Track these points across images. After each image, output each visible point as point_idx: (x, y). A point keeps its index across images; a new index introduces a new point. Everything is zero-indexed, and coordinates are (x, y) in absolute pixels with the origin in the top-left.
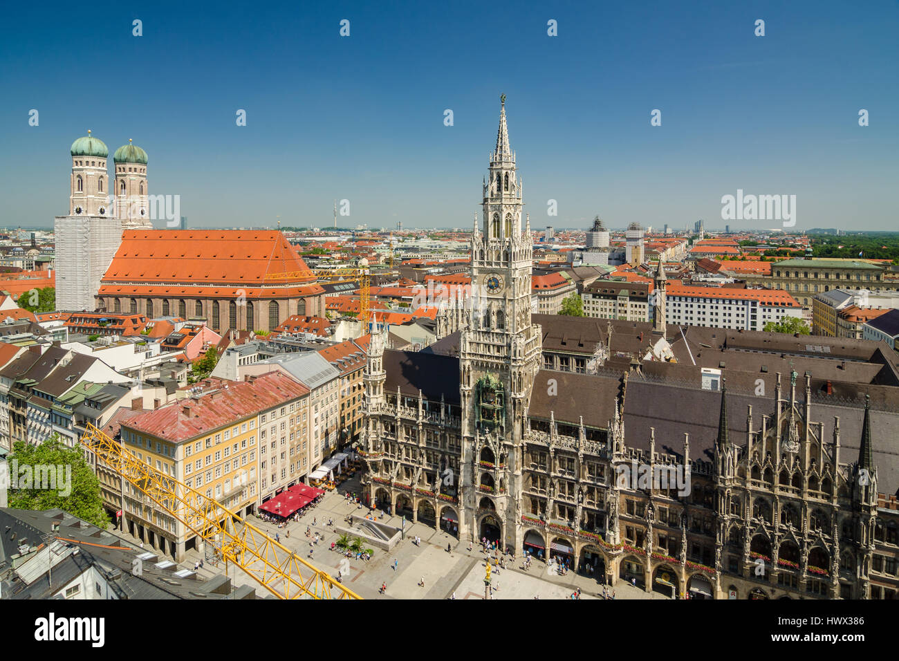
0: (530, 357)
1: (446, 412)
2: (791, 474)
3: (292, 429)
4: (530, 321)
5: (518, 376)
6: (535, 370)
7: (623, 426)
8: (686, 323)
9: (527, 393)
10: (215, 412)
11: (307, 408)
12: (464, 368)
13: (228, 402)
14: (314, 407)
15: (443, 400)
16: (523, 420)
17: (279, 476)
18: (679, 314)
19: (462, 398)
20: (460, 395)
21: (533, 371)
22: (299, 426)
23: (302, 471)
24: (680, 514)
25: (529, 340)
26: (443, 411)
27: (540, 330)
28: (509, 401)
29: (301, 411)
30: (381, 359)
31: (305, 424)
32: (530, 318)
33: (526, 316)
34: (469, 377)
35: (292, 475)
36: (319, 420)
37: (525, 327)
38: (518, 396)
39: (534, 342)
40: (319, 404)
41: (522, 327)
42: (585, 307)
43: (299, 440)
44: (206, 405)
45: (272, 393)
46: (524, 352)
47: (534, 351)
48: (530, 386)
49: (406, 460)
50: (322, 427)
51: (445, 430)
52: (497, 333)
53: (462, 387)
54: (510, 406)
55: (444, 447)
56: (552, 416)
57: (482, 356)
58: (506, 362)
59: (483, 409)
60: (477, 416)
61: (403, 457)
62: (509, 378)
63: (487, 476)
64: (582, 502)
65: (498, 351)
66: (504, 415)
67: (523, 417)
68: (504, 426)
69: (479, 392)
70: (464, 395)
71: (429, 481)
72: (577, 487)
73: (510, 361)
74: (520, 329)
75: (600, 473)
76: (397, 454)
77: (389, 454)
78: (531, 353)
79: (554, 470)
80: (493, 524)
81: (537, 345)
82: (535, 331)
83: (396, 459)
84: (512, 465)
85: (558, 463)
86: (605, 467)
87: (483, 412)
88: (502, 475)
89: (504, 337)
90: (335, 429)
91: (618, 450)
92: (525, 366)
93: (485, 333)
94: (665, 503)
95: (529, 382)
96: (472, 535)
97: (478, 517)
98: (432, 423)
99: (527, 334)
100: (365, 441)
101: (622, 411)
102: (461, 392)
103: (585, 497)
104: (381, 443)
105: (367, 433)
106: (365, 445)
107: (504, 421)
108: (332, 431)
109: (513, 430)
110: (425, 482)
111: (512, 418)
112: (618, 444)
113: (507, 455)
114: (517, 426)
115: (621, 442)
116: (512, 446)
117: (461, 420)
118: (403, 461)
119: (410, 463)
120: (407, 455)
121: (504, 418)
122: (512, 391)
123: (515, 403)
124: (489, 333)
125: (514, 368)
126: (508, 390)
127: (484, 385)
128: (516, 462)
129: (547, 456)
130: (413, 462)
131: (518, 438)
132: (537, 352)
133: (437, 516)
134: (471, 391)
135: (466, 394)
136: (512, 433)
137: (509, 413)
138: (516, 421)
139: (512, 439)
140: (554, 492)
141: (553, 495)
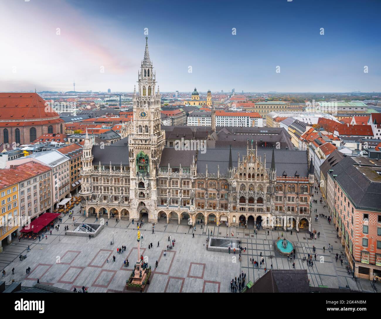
0: (160, 143)
1: (123, 169)
2: (252, 174)
3: (41, 188)
5: (154, 151)
6: (162, 148)
7: (196, 166)
9: (159, 157)
12: (131, 150)
14: (54, 176)
15: (121, 165)
16: (157, 169)
17: (33, 211)
19: (130, 163)
24: (216, 194)
25: (159, 137)
26: (121, 169)
27: (164, 132)
28: (151, 161)
29: (47, 178)
30: (91, 150)
31: (49, 184)
32: (160, 128)
34: (133, 154)
35: (41, 210)
36: (58, 182)
37: (158, 131)
38: (155, 159)
39: (162, 137)
40: (58, 174)
41: (156, 131)
43: (46, 193)
45: (28, 172)
46: (157, 141)
47: (162, 141)
48: (160, 155)
50: (59, 185)
51: (123, 177)
52: (145, 135)
53: (130, 158)
54: (151, 163)
55: (122, 184)
56: (169, 165)
57: (138, 144)
58: (149, 146)
59: (139, 166)
60: (137, 169)
61: (103, 191)
62: (151, 152)
63: (142, 193)
64: (181, 197)
65: (146, 142)
66: (149, 167)
67: (157, 167)
68: (149, 172)
69: (137, 160)
70: (131, 162)
71: (116, 200)
72: (179, 191)
73: (151, 145)
74: (155, 133)
75: (188, 184)
76: (99, 191)
77: (96, 191)
78: (160, 141)
79: (170, 186)
80: (145, 212)
81: (163, 138)
82: (162, 133)
83: (99, 193)
84: (152, 187)
85: (171, 183)
86: (190, 182)
87: (139, 168)
88: (148, 192)
89: (148, 136)
90: (68, 184)
91: (194, 175)
92: (157, 147)
93: (140, 135)
94: (211, 191)
95: (160, 153)
96: (136, 218)
97: (138, 211)
98: (116, 175)
99: (159, 134)
100: (83, 188)
101: (196, 160)
102: (130, 160)
103: (182, 194)
104: (91, 187)
105: (84, 183)
106: (83, 189)
107: (149, 170)
108: (66, 186)
109: (153, 173)
110: (114, 200)
111: (152, 168)
112: (194, 173)
113: (150, 183)
114: (155, 171)
115: (195, 172)
116: (152, 180)
117: (130, 172)
118: (103, 193)
119: (106, 194)
120: (105, 190)
121: (149, 168)
122: (152, 157)
123: (153, 162)
124: (142, 135)
125: (153, 148)
126: (150, 157)
127: (140, 156)
128: (154, 185)
129: (167, 181)
130: (107, 193)
131: (155, 176)
132: (163, 141)
133: (119, 214)
134: (134, 159)
135: (132, 161)
136: (152, 175)
137: (151, 166)
138: (154, 169)
139: (152, 177)
140: (170, 194)
141: (170, 196)
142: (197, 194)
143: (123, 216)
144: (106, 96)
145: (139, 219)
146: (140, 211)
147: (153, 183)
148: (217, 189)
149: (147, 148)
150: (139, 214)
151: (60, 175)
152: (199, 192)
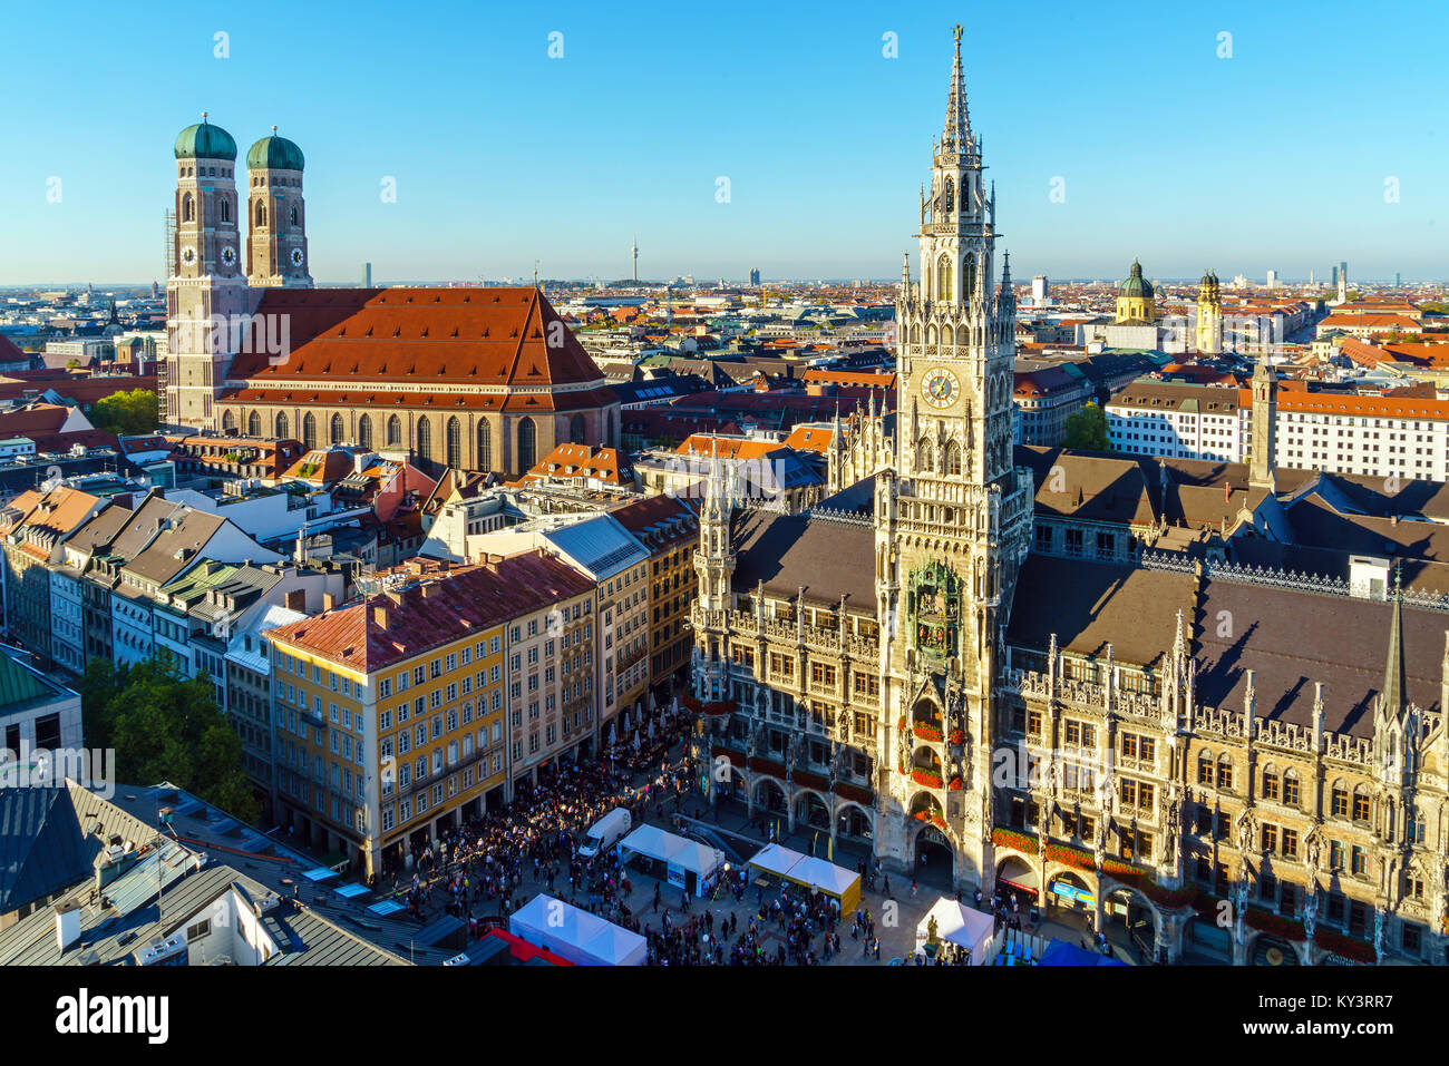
0: (1011, 529)
1: (849, 628)
3: (565, 655)
4: (1010, 461)
5: (985, 566)
6: (1020, 553)
7: (1192, 665)
8: (1314, 466)
9: (1005, 598)
10: (430, 620)
11: (592, 616)
12: (884, 548)
13: (452, 601)
14: (604, 615)
15: (843, 607)
16: (997, 649)
17: (543, 738)
18: (1300, 448)
19: (881, 606)
20: (876, 600)
21: (1016, 556)
22: (577, 650)
23: (584, 731)
25: (1010, 498)
26: (843, 626)
27: (1028, 478)
28: (971, 611)
29: (581, 621)
30: (727, 528)
31: (588, 645)
32: (1010, 454)
33: (1003, 449)
34: (892, 565)
35: (566, 738)
36: (614, 637)
37: (1002, 472)
38: (988, 604)
39: (1019, 502)
40: (614, 609)
41: (995, 472)
42: (1112, 434)
43: (579, 675)
44: (412, 606)
45: (528, 588)
47: (1019, 518)
48: (1010, 584)
49: (774, 717)
50: (619, 653)
52: (947, 483)
53: (878, 582)
54: (972, 622)
55: (846, 695)
56: (1053, 641)
57: (916, 526)
58: (964, 536)
59: (919, 625)
60: (909, 639)
61: (769, 711)
62: (971, 568)
63: (926, 751)
64: (1110, 809)
65: (949, 516)
66: (961, 639)
67: (997, 643)
68: (960, 658)
69: (912, 594)
70: (884, 600)
71: (817, 759)
73: (974, 535)
74: (992, 477)
75: (1147, 752)
76: (757, 705)
77: (743, 705)
78: (1013, 521)
79: (1055, 745)
80: (938, 841)
81: (1023, 505)
82: (1021, 479)
83: (756, 715)
84: (973, 730)
85: (1062, 730)
86: (1157, 744)
87: (918, 631)
88: (956, 752)
89: (961, 490)
90: (642, 656)
91: (1182, 710)
92: (1002, 545)
93: (925, 481)
94: (1272, 815)
95: (1009, 577)
96: (900, 861)
97: (910, 827)
98: (823, 648)
99: (1009, 485)
100: (699, 680)
101: (1190, 636)
102: (878, 594)
103: (1116, 797)
104: (726, 685)
105: (701, 665)
106: (699, 687)
107: (961, 650)
108: (637, 659)
109: (978, 668)
110: (811, 760)
111: (976, 644)
112: (1182, 700)
113: (966, 713)
114: (986, 658)
116: (975, 699)
117: (877, 645)
118: (769, 720)
119: (782, 723)
120: (776, 708)
121: (960, 643)
122: (977, 592)
123: (980, 617)
124: (931, 482)
125: (979, 549)
126: (969, 591)
127: (922, 582)
128: (982, 725)
129: (1044, 718)
130: (787, 720)
131: (987, 683)
132: (1024, 521)
133: (832, 822)
134: (897, 591)
135: (887, 596)
136: (976, 674)
137: (971, 636)
138: (983, 650)
139: (976, 684)
140: (1055, 786)
141: (1055, 794)
142: (1196, 814)
143: (845, 835)
144: (745, 299)
145: (912, 865)
146: (916, 831)
147: (977, 717)
148: (1307, 809)
149: (957, 546)
150: (913, 845)
151: (619, 612)
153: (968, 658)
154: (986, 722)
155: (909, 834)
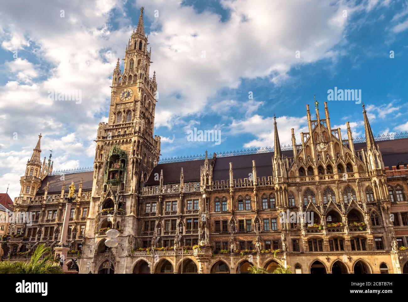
2: (325, 166)
5: (137, 143)
12: (99, 147)
16: (140, 179)
24: (253, 221)
28: (130, 163)
34: (102, 155)
38: (137, 157)
46: (143, 131)
52: (126, 124)
53: (95, 160)
54: (130, 167)
55: (77, 219)
57: (113, 137)
58: (130, 137)
62: (131, 147)
64: (182, 233)
65: (125, 132)
66: (125, 174)
67: (140, 177)
68: (124, 182)
69: (107, 163)
72: (178, 221)
73: (133, 136)
77: (31, 238)
79: (161, 213)
84: (128, 210)
85: (164, 206)
88: (119, 219)
89: (131, 124)
91: (207, 183)
97: (96, 263)
103: (184, 227)
107: (125, 179)
109: (131, 184)
111: (131, 175)
112: (207, 180)
113: (125, 203)
114: (135, 179)
115: (210, 177)
116: (129, 197)
121: (125, 177)
122: (133, 155)
124: (120, 125)
125: (135, 138)
126: (130, 156)
127: (112, 154)
128: (131, 206)
131: (134, 188)
135: (98, 165)
136: (130, 187)
137: (130, 173)
138: (134, 175)
139: (130, 191)
140: (160, 230)
141: (160, 234)
142: (214, 224)
146: (99, 264)
147: (130, 203)
149: (127, 140)
152: (217, 219)
153: (127, 181)
154: (133, 204)
155: (95, 266)
